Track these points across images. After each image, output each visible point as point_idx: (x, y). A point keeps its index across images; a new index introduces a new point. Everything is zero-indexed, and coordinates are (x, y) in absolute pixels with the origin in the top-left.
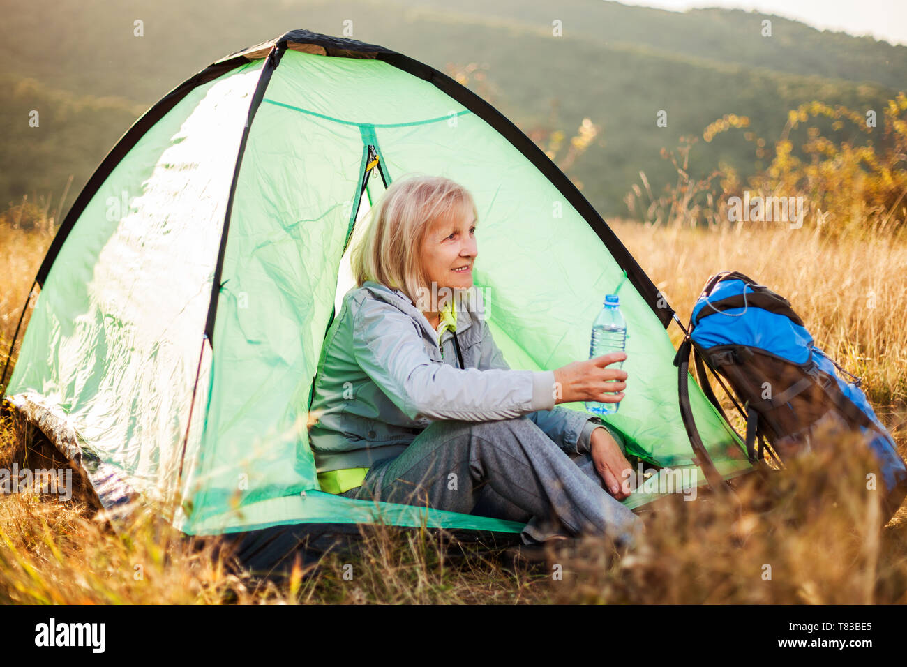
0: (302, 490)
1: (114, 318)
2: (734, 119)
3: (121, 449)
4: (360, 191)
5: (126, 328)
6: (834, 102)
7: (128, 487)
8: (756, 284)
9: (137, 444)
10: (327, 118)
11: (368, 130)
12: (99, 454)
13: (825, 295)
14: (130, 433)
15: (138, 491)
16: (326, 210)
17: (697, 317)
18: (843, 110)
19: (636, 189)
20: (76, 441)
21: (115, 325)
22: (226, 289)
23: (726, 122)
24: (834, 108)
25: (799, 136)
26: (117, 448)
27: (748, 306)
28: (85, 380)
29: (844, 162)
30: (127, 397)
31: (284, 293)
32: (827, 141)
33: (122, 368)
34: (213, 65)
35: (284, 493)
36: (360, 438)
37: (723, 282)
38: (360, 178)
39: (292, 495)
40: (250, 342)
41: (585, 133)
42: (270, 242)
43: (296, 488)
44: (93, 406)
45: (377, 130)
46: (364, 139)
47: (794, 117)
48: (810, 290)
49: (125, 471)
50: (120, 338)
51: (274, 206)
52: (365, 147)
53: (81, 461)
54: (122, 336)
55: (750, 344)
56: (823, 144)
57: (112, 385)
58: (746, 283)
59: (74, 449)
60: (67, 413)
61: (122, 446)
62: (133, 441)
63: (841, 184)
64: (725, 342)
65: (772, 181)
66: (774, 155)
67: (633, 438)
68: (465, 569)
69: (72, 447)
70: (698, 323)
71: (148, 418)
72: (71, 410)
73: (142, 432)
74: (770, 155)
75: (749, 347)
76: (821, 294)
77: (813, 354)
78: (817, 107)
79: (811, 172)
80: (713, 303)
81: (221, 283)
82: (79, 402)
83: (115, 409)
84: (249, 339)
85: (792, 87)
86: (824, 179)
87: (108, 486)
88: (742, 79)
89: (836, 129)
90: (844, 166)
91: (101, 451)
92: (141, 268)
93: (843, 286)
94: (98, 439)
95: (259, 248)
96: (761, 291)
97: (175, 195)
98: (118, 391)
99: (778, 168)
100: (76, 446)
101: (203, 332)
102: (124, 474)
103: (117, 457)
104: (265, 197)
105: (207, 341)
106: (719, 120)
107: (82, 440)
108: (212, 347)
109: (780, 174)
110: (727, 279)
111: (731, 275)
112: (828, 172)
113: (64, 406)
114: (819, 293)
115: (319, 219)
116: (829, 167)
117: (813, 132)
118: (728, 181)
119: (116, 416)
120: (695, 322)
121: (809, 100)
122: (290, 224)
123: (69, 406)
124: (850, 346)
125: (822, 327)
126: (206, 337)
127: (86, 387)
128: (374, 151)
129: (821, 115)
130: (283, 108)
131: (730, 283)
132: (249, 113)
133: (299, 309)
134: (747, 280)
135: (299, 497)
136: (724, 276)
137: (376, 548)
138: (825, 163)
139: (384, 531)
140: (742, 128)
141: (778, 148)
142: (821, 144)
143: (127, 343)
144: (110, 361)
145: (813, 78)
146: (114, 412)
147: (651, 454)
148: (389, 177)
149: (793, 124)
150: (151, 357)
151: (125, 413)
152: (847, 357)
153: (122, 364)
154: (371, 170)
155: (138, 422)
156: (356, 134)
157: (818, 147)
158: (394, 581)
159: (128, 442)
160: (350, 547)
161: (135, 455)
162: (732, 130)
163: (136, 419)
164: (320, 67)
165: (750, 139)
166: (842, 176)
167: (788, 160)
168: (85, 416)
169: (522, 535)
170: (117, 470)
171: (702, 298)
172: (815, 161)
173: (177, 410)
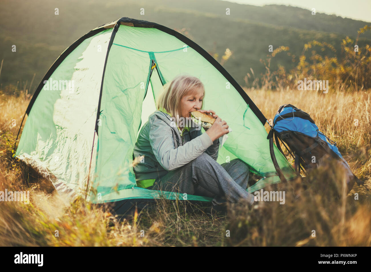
0: (132, 187)
1: (59, 126)
2: (283, 48)
3: (64, 174)
4: (149, 77)
5: (64, 130)
6: (321, 40)
7: (68, 187)
8: (297, 108)
9: (70, 172)
10: (137, 50)
11: (152, 54)
12: (56, 176)
13: (321, 113)
14: (67, 168)
15: (72, 188)
16: (137, 84)
17: (276, 121)
18: (325, 43)
19: (249, 75)
20: (47, 171)
21: (59, 129)
22: (102, 113)
23: (280, 49)
24: (322, 43)
25: (308, 54)
26: (62, 173)
27: (294, 117)
28: (49, 149)
29: (326, 63)
30: (66, 154)
31: (123, 115)
32: (319, 56)
33: (63, 144)
34: (92, 31)
35: (125, 188)
36: (152, 168)
37: (285, 108)
38: (149, 72)
39: (129, 188)
40: (112, 133)
41: (227, 54)
42: (117, 96)
43: (130, 186)
44: (52, 158)
45: (155, 54)
46: (150, 57)
47: (306, 46)
48: (315, 111)
49: (66, 182)
50: (61, 133)
51: (118, 83)
52: (151, 60)
53: (50, 178)
54: (63, 133)
55: (295, 130)
56: (318, 57)
57: (59, 151)
58: (293, 108)
59: (46, 174)
60: (42, 161)
61: (64, 172)
62: (69, 170)
63: (325, 72)
64: (286, 130)
65: (298, 71)
66: (299, 61)
67: (252, 166)
68: (193, 215)
69: (45, 173)
70: (276, 123)
71: (74, 162)
72: (43, 160)
73: (72, 167)
74: (297, 61)
75: (295, 131)
76: (319, 113)
77: (319, 134)
78: (315, 42)
79: (313, 67)
80: (281, 116)
81: (100, 111)
82: (46, 157)
83: (61, 159)
84: (111, 132)
85: (305, 35)
86: (318, 70)
87: (60, 187)
88: (285, 32)
89: (323, 51)
90: (326, 65)
91: (57, 175)
92: (68, 107)
93: (328, 110)
94: (55, 170)
95: (113, 98)
96: (299, 111)
97: (81, 80)
98: (62, 153)
99: (301, 66)
100: (47, 173)
101: (94, 129)
102: (66, 183)
103: (63, 176)
104: (115, 80)
105: (96, 133)
106: (277, 48)
107: (49, 171)
108: (98, 135)
109: (301, 69)
110: (286, 107)
111: (288, 105)
112: (319, 67)
113: (41, 159)
114: (319, 112)
115: (135, 87)
116: (320, 65)
117: (314, 52)
118: (281, 71)
119: (61, 162)
120: (275, 123)
121: (312, 40)
122: (124, 89)
123: (42, 159)
124: (331, 132)
125: (320, 125)
126: (96, 131)
127: (49, 152)
128: (154, 62)
129: (317, 46)
130: (120, 46)
131: (287, 108)
132: (108, 49)
133: (128, 121)
134: (293, 107)
135: (131, 189)
136: (285, 105)
137: (161, 207)
138: (318, 64)
139: (164, 200)
140: (287, 51)
141: (300, 58)
142: (317, 57)
143: (64, 135)
144: (58, 142)
145: (312, 31)
146: (60, 160)
147: (259, 172)
148: (160, 71)
149: (306, 49)
150: (74, 140)
151: (65, 161)
152: (330, 136)
153: (63, 143)
154: (153, 69)
155: (70, 164)
156: (147, 56)
157: (316, 58)
158: (168, 218)
159: (66, 171)
160: (151, 206)
161: (69, 176)
162: (283, 52)
163: (69, 163)
164: (133, 31)
165: (289, 55)
166: (325, 69)
167: (304, 63)
168: (49, 162)
169: (212, 202)
170: (63, 181)
171: (277, 114)
172: (315, 63)
173: (85, 159)
